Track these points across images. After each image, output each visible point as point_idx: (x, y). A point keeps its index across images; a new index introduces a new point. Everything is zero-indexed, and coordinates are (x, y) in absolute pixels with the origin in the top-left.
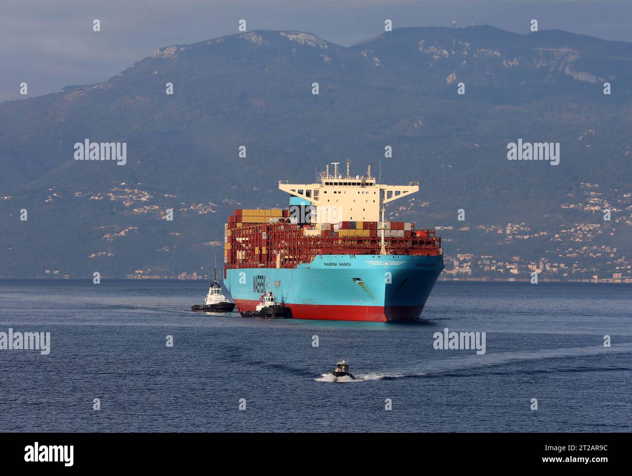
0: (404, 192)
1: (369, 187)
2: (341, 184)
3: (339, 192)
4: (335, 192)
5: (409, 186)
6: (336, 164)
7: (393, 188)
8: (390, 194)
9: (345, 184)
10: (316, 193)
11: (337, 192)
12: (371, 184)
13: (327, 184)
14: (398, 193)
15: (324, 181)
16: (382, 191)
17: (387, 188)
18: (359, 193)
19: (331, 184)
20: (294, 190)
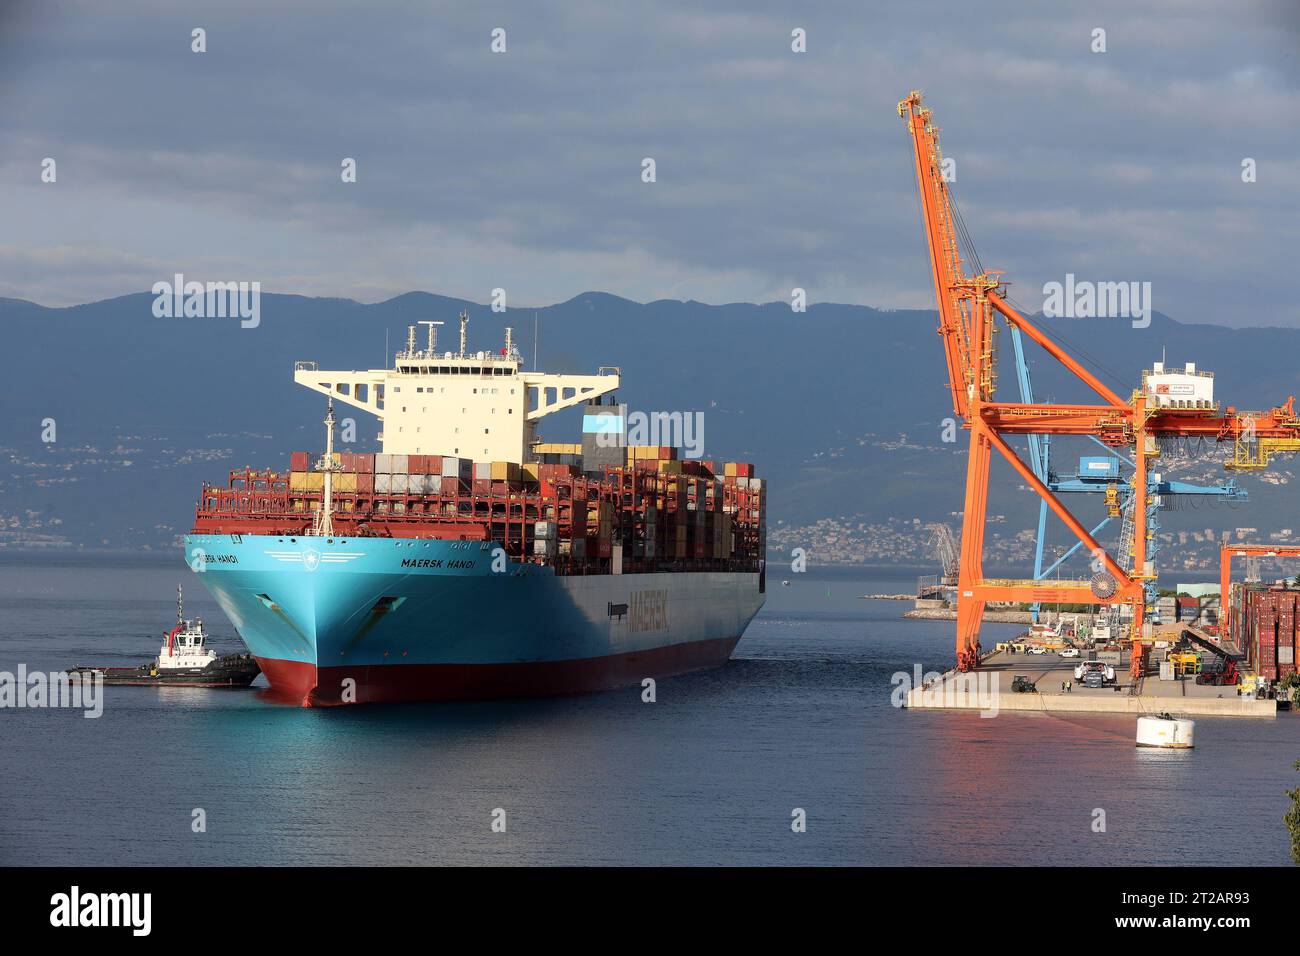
0: (584, 390)
1: (503, 377)
2: (434, 370)
3: (430, 390)
4: (420, 390)
5: (598, 377)
6: (431, 324)
7: (560, 382)
8: (551, 393)
9: (445, 370)
10: (380, 389)
11: (425, 390)
12: (508, 372)
13: (406, 370)
14: (569, 392)
15: (399, 363)
16: (530, 393)
17: (542, 380)
18: (475, 391)
19: (415, 370)
20: (328, 386)
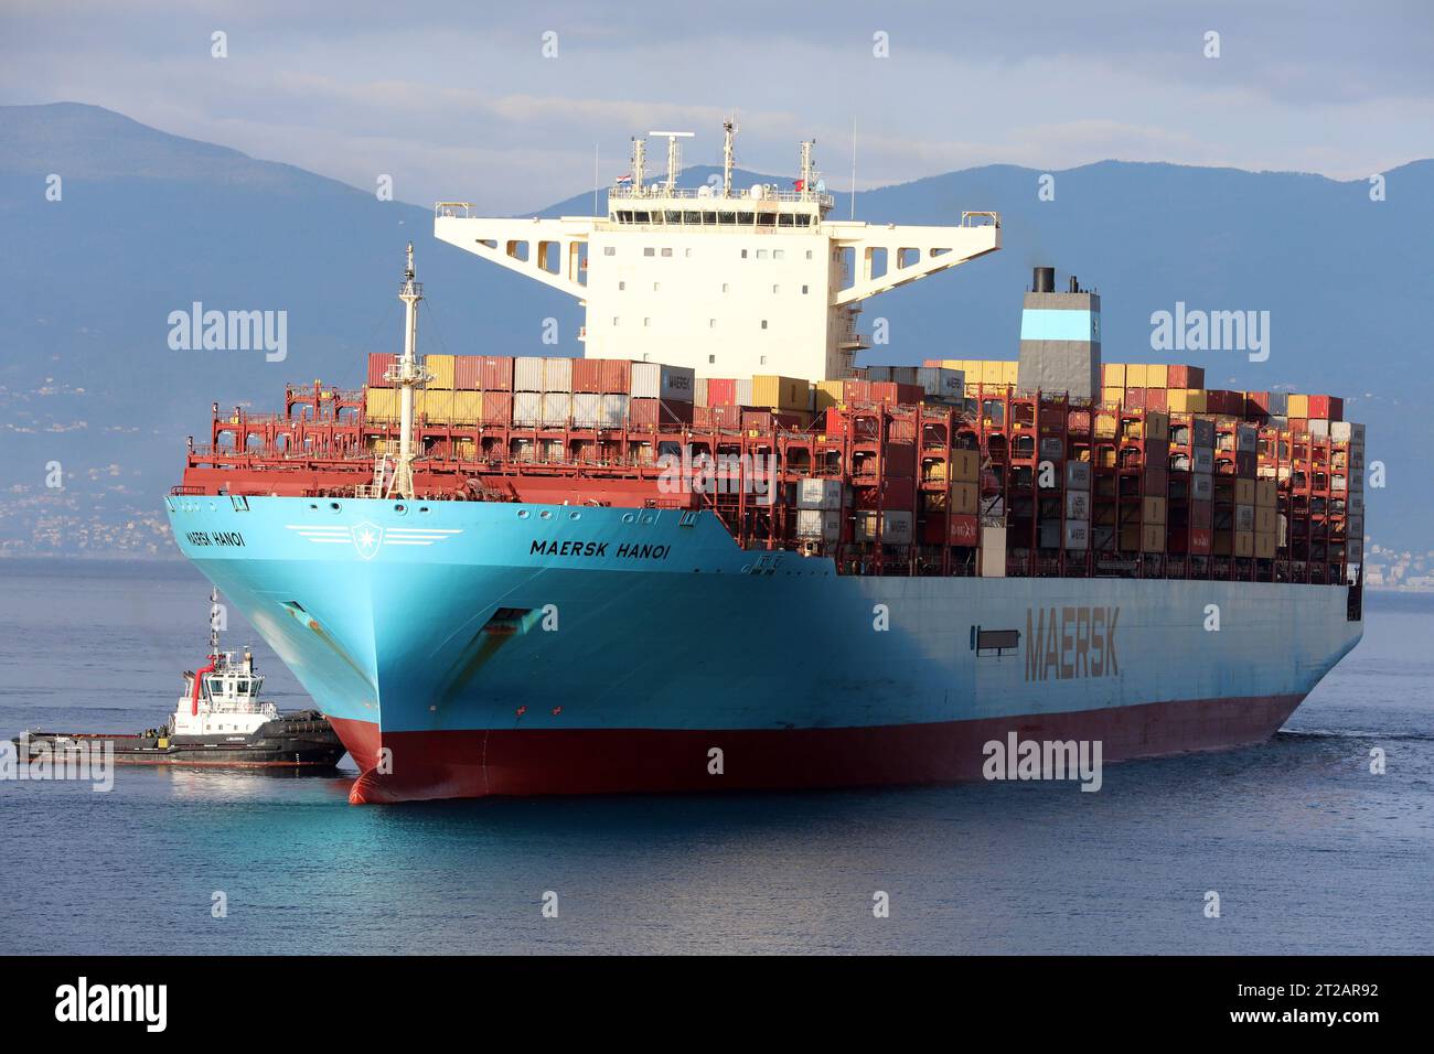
0: (935, 252)
1: (794, 230)
2: (675, 218)
3: (667, 252)
4: (649, 252)
5: (960, 229)
6: (672, 136)
7: (892, 237)
8: (878, 257)
9: (693, 218)
10: (581, 249)
11: (658, 252)
12: (803, 220)
13: (626, 216)
14: (908, 256)
15: (615, 205)
16: (840, 256)
17: (860, 235)
18: (744, 253)
19: (642, 217)
20: (492, 244)
